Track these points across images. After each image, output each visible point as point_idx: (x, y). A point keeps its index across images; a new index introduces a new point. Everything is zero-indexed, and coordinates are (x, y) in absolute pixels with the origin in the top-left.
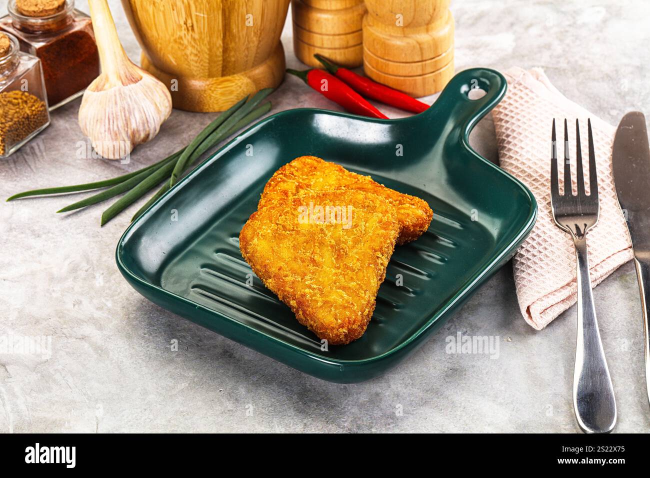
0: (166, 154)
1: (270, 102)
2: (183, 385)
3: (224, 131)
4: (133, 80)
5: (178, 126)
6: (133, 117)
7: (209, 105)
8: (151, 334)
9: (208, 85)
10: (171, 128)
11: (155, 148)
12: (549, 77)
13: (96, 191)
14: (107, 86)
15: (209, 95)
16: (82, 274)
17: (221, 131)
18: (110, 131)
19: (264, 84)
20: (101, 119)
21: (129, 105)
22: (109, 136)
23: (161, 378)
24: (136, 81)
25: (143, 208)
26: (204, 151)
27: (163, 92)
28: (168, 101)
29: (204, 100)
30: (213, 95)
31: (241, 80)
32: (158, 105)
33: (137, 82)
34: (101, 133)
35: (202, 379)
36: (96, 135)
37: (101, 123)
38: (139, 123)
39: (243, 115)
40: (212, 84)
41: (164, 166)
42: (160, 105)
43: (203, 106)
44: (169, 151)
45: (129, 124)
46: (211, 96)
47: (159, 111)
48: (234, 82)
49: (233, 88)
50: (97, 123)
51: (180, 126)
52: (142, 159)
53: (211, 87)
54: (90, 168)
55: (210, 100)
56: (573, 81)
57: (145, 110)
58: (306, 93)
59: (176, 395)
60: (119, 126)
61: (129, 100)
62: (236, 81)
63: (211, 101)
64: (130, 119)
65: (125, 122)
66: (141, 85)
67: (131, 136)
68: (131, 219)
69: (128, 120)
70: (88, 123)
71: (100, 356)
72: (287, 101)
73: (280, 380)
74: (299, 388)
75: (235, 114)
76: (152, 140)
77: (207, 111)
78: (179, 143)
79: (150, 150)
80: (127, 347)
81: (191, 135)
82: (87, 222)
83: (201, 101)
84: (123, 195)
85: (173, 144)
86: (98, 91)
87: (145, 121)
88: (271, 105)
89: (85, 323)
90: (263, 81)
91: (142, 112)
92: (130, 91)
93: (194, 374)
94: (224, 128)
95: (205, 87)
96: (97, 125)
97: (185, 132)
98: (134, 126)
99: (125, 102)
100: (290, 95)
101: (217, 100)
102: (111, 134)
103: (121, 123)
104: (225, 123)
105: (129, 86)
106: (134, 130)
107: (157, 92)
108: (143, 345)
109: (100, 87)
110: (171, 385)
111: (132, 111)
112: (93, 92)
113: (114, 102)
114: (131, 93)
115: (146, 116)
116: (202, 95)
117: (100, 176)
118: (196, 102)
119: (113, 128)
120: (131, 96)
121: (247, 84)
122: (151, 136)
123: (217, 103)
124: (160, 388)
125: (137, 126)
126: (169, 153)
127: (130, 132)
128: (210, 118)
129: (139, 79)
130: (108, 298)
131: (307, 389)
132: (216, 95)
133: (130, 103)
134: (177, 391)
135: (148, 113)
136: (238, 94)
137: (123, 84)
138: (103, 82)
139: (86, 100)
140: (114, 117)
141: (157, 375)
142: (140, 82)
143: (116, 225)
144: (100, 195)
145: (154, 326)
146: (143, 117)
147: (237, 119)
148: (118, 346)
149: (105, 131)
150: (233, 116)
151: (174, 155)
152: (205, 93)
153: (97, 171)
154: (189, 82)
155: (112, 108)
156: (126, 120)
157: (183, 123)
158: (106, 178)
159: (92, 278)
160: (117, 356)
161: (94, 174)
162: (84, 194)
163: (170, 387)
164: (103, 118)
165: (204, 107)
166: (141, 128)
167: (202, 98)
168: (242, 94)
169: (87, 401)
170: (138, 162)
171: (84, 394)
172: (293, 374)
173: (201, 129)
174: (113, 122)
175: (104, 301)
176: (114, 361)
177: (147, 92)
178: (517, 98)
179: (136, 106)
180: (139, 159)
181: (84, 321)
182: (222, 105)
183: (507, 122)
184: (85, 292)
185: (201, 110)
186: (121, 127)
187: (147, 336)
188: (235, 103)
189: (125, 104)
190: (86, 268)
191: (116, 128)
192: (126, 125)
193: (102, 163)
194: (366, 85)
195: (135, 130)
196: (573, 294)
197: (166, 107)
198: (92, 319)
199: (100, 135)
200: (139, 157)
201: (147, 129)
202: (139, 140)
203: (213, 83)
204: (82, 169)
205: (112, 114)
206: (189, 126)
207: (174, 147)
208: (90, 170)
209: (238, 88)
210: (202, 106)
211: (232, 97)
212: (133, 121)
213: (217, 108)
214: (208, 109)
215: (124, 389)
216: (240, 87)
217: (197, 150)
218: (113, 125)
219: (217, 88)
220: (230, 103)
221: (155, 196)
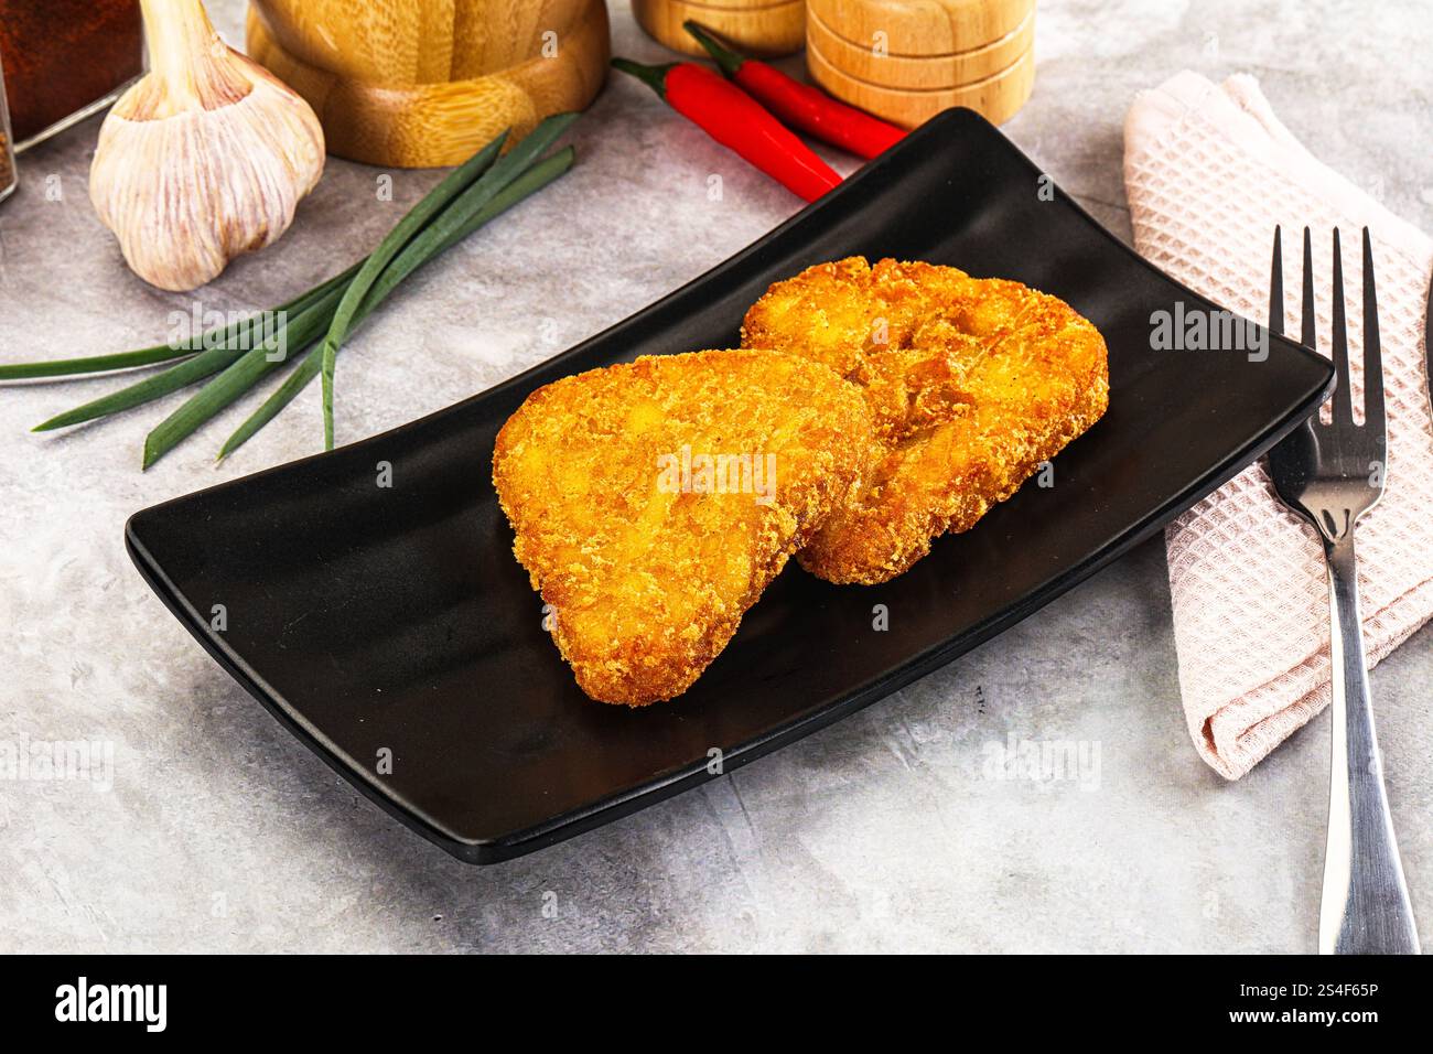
0: (307, 280)
1: (572, 147)
2: (344, 900)
3: (454, 225)
4: (230, 94)
5: (338, 204)
6: (229, 191)
7: (417, 150)
8: (265, 762)
9: (416, 102)
10: (320, 207)
11: (281, 263)
12: (1269, 96)
13: (132, 373)
14: (163, 109)
15: (419, 125)
16: (95, 595)
17: (446, 224)
18: (170, 224)
19: (558, 99)
20: (148, 193)
21: (217, 160)
22: (167, 235)
23: (289, 880)
24: (236, 96)
25: (248, 423)
26: (405, 275)
27: (304, 123)
28: (317, 145)
29: (404, 138)
30: (428, 126)
31: (499, 91)
32: (291, 158)
33: (240, 100)
34: (147, 228)
35: (392, 885)
36: (134, 233)
37: (146, 201)
38: (243, 205)
39: (503, 183)
40: (427, 99)
41: (305, 313)
42: (296, 158)
43: (402, 151)
44: (315, 269)
45: (217, 205)
46: (423, 128)
47: (292, 174)
48: (481, 95)
49: (478, 111)
50: (136, 201)
51: (344, 202)
52: (246, 291)
53: (424, 106)
54: (117, 311)
55: (422, 136)
56: (1330, 108)
57: (259, 173)
58: (660, 121)
59: (326, 926)
60: (193, 212)
61: (218, 146)
62: (487, 94)
63: (422, 142)
64: (219, 194)
65: (206, 203)
66: (250, 108)
67: (221, 236)
68: (219, 452)
69: (215, 195)
70: (113, 202)
71: (138, 815)
72: (613, 142)
73: (587, 894)
74: (633, 916)
75: (483, 180)
76: (274, 244)
77: (412, 165)
78: (339, 251)
79: (267, 267)
80: (205, 795)
81: (371, 229)
82: (110, 456)
83: (398, 141)
84: (200, 386)
85: (324, 252)
86: (141, 121)
87: (259, 201)
88: (574, 155)
89: (100, 728)
90: (553, 92)
91: (251, 177)
92: (222, 123)
93: (372, 872)
94: (454, 217)
95: (406, 106)
96: (135, 206)
97: (356, 219)
98: (229, 211)
99: (208, 152)
100: (621, 126)
101: (437, 140)
102: (170, 229)
103: (197, 206)
104: (458, 203)
105: (219, 110)
106: (229, 223)
107: (288, 122)
108: (244, 790)
109: (145, 111)
110: (314, 899)
111: (225, 174)
112: (127, 122)
113: (181, 151)
114: (225, 129)
115: (260, 186)
116: (401, 125)
117: (141, 333)
118: (385, 143)
119: (177, 216)
120: (226, 138)
121: (514, 98)
122: (271, 238)
123: (436, 147)
124: (286, 908)
125: (237, 213)
126: (317, 277)
127: (218, 228)
128: (417, 183)
129: (245, 91)
130: (157, 662)
131: (652, 919)
132: (435, 126)
133: (221, 155)
134: (330, 916)
135: (266, 179)
136: (489, 124)
137: (203, 105)
138: (153, 97)
139: (109, 141)
140: (179, 189)
141: (280, 873)
142: (246, 99)
143: (179, 468)
144: (140, 386)
145: (273, 740)
146: (251, 190)
147: (488, 193)
148: (182, 792)
149: (157, 223)
150: (477, 184)
151: (330, 282)
152: (407, 122)
153: (133, 320)
154: (368, 92)
155: (175, 167)
156: (209, 196)
157: (350, 196)
158: (158, 339)
159: (119, 606)
160: (179, 819)
161: (128, 329)
162: (102, 381)
163: (311, 905)
164: (153, 191)
165: (405, 154)
166: (247, 218)
167: (401, 133)
168: (500, 125)
169: (105, 938)
170: (235, 297)
171: (98, 919)
172: (618, 879)
173: (397, 213)
174: (178, 202)
175: (149, 669)
176: (171, 833)
177: (262, 124)
178: (1189, 156)
179: (235, 163)
180: (241, 291)
181: (98, 723)
182: (449, 151)
183: (1165, 220)
184: (102, 644)
185: (398, 161)
186: (197, 214)
187: (254, 765)
188: (482, 146)
189: (207, 154)
190: (104, 581)
191: (183, 216)
192: (209, 210)
193: (146, 299)
194: (812, 106)
195: (232, 221)
196: (1321, 687)
197: (311, 162)
198: (118, 716)
199: (143, 232)
200: (240, 285)
201: (264, 220)
202: (242, 246)
203: (427, 96)
204: (96, 312)
205: (176, 181)
206: (365, 206)
207: (328, 258)
208: (116, 315)
209: (491, 110)
210: (398, 152)
211: (475, 131)
212: (227, 199)
213: (436, 160)
214: (413, 160)
215: (196, 908)
216: (497, 108)
217: (388, 273)
218: (177, 209)
219: (436, 109)
220: (470, 146)
221: (280, 391)
